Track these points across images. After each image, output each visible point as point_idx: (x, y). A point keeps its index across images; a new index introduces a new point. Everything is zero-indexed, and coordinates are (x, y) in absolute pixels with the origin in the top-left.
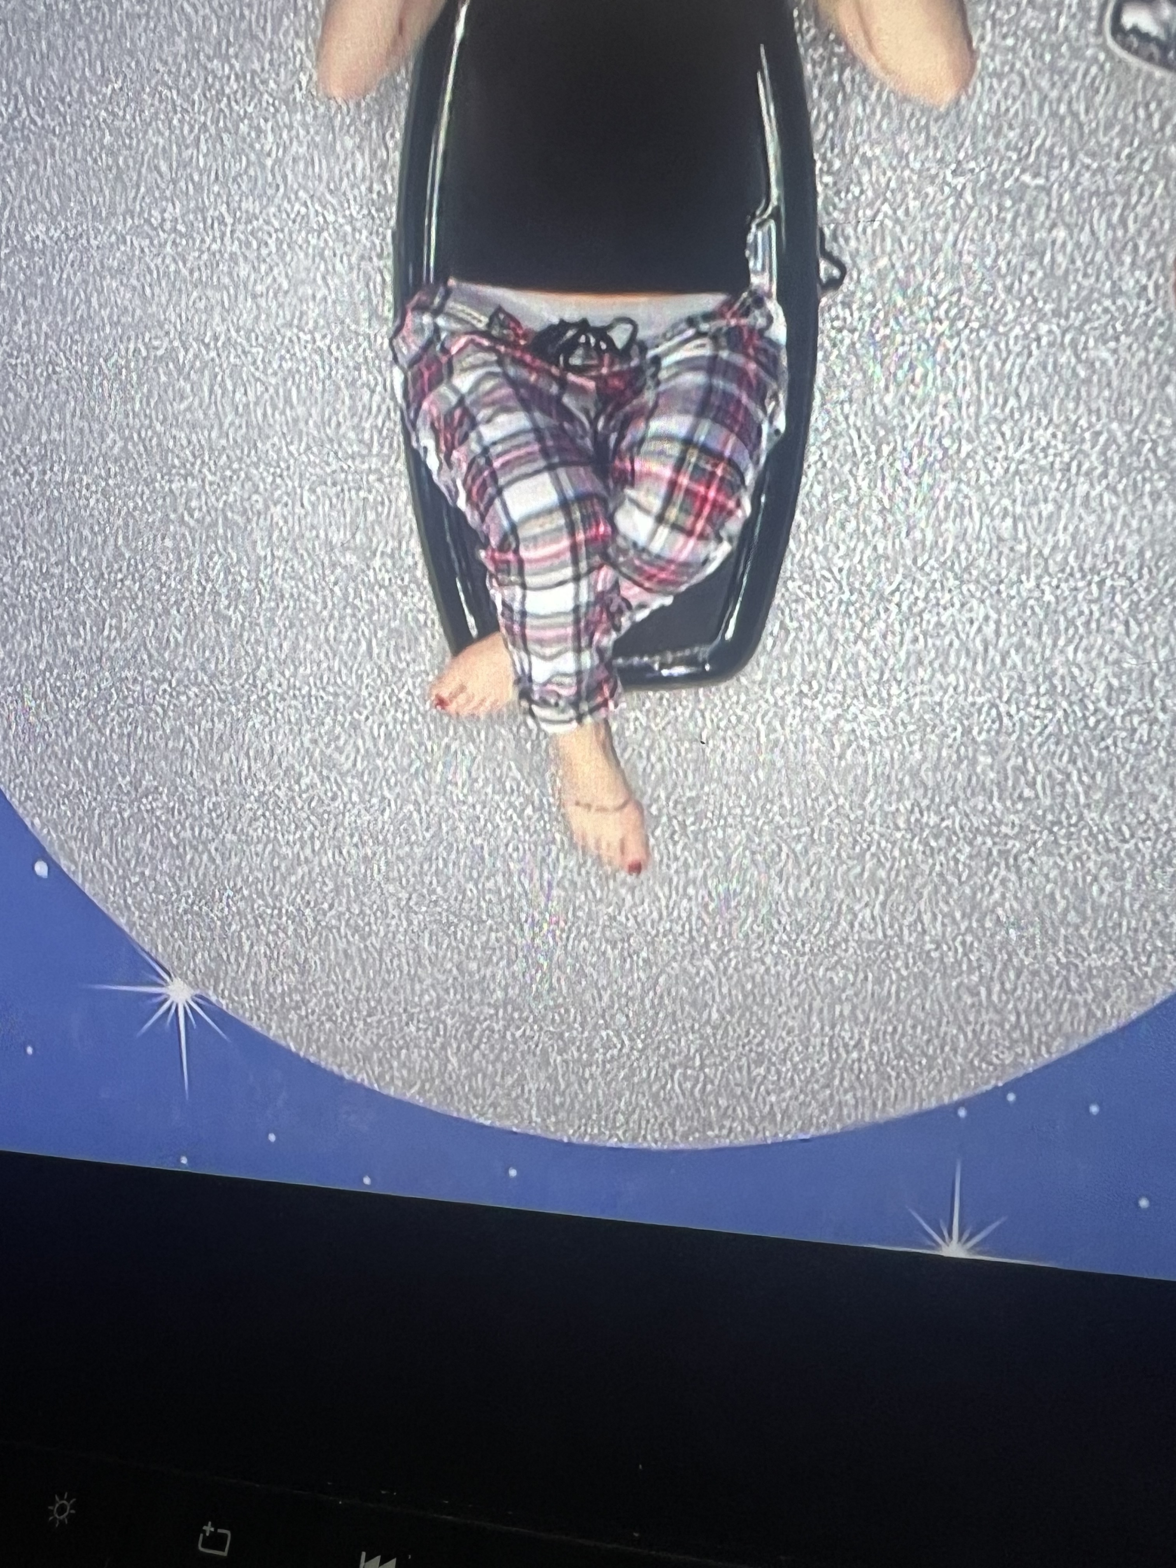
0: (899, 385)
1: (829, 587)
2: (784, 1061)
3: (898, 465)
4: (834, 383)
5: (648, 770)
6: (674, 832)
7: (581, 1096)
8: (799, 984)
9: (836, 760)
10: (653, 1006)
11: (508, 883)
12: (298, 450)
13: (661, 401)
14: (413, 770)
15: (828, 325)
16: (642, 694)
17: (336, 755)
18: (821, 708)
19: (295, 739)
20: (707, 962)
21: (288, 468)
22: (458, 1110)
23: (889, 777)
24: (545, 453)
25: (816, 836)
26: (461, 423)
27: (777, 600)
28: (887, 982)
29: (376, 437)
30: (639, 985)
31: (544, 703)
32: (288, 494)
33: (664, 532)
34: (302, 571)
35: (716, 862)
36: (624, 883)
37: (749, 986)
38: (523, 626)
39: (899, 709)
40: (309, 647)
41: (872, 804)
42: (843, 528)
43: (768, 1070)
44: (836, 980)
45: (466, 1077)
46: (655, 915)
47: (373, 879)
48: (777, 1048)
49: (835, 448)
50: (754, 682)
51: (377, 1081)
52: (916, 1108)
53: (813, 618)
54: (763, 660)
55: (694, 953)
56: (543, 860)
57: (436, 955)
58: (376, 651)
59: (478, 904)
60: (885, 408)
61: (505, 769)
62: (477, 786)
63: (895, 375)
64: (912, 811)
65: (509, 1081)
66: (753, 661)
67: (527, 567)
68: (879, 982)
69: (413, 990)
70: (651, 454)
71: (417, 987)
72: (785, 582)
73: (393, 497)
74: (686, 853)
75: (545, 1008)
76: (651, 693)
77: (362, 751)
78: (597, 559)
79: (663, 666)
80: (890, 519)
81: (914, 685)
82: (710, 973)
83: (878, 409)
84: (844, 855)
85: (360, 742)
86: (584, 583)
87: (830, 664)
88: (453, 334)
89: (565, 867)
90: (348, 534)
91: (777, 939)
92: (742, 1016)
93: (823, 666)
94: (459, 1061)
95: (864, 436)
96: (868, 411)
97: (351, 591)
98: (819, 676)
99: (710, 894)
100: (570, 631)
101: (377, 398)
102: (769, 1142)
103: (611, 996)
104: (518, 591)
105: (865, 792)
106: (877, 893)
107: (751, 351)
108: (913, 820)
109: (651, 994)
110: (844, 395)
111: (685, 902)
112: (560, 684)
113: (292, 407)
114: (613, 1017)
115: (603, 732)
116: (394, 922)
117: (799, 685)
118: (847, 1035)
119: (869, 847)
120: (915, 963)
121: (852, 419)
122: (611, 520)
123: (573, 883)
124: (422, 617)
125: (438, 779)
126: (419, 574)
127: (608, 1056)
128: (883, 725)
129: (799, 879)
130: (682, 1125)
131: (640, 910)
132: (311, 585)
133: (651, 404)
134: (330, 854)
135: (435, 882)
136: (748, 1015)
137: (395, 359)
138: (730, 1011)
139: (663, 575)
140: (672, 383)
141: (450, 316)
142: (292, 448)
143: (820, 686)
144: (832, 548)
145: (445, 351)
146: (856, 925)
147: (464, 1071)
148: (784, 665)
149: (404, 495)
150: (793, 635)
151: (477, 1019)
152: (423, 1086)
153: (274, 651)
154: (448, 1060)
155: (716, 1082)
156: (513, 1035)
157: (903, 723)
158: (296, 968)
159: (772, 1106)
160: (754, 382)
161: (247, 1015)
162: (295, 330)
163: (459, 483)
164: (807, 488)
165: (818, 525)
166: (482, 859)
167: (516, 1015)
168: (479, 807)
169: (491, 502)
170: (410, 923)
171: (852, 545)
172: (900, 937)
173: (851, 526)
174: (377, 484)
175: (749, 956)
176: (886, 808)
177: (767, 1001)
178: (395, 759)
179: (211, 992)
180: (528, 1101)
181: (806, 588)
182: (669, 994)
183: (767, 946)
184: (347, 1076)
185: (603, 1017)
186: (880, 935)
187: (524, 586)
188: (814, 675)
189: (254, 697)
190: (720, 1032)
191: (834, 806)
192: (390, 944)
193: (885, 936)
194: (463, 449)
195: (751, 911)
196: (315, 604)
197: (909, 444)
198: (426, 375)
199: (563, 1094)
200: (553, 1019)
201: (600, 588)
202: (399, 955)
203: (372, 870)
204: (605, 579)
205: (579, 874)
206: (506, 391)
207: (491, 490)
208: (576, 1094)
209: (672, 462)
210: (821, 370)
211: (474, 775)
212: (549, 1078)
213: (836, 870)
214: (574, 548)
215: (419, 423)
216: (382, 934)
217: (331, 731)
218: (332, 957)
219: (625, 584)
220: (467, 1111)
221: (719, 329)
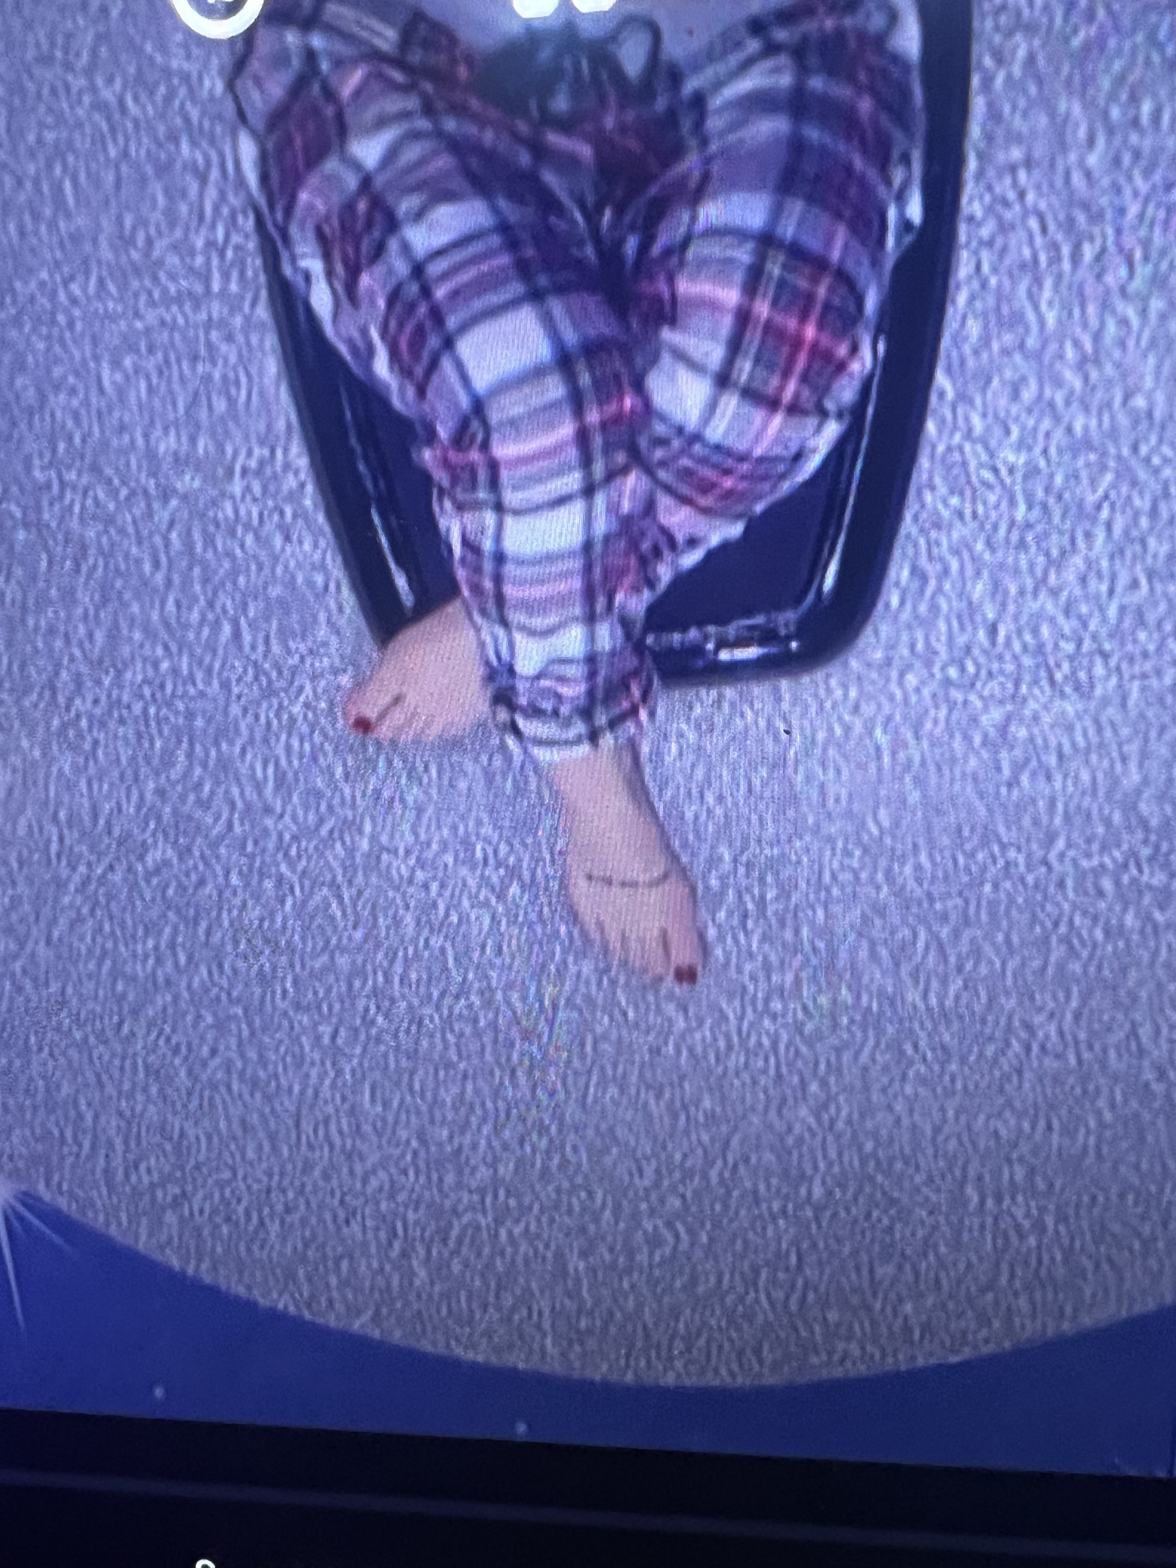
0: (1111, 131)
1: (992, 498)
2: (925, 1254)
3: (1109, 279)
4: (1000, 133)
5: (703, 817)
6: (745, 916)
7: (618, 1315)
8: (947, 1139)
9: (1004, 790)
10: (722, 1181)
11: (488, 1003)
12: (84, 290)
13: (715, 168)
14: (324, 831)
15: (989, 24)
16: (691, 694)
17: (198, 814)
18: (979, 704)
19: (129, 789)
20: (803, 1112)
21: (71, 325)
22: (434, 1343)
23: (1089, 816)
24: (523, 269)
25: (972, 910)
26: (369, 225)
27: (908, 525)
28: (1082, 1131)
29: (215, 262)
30: (700, 1152)
31: (535, 712)
32: (77, 374)
33: (730, 403)
34: (111, 506)
35: (814, 961)
36: (671, 996)
37: (869, 1146)
38: (498, 579)
39: (1105, 701)
40: (137, 636)
41: (1062, 856)
42: (1015, 395)
43: (900, 1267)
44: (1003, 1132)
45: (441, 1294)
46: (722, 1044)
47: (274, 1008)
48: (913, 1234)
49: (1004, 250)
50: (869, 665)
51: (309, 1306)
52: (1124, 1313)
53: (966, 556)
54: (885, 629)
55: (784, 1100)
56: (544, 966)
57: (384, 1121)
58: (247, 638)
59: (444, 1038)
60: (1088, 174)
61: (471, 824)
62: (429, 855)
63: (1106, 114)
64: (1125, 866)
65: (508, 1301)
66: (869, 630)
67: (504, 475)
68: (1068, 1132)
69: (352, 1172)
70: (703, 263)
71: (358, 1168)
72: (919, 493)
73: (254, 371)
74: (766, 947)
75: (558, 1190)
76: (703, 692)
77: (240, 804)
78: (621, 458)
79: (722, 644)
80: (1094, 375)
81: (1131, 660)
82: (810, 1129)
83: (1077, 179)
84: (1015, 939)
85: (235, 791)
86: (600, 500)
87: (993, 630)
88: (339, 63)
89: (579, 975)
90: (184, 439)
91: (911, 1074)
92: (860, 1190)
93: (982, 635)
94: (430, 1274)
95: (1052, 227)
96: (1059, 182)
97: (197, 535)
98: (976, 652)
99: (805, 1008)
100: (576, 584)
101: (211, 194)
102: (903, 1368)
103: (658, 1171)
104: (489, 518)
105: (1050, 839)
106: (1068, 997)
107: (862, 77)
108: (1125, 879)
109: (719, 1163)
110: (1016, 154)
111: (767, 1022)
112: (562, 679)
113: (68, 216)
114: (662, 1201)
115: (628, 760)
116: (314, 1073)
117: (943, 669)
118: (1019, 1213)
119: (1056, 924)
120: (1126, 1101)
121: (1030, 197)
122: (639, 386)
123: (589, 1000)
124: (319, 579)
125: (365, 844)
126: (308, 502)
127: (657, 1258)
128: (1078, 728)
129: (944, 982)
130: (771, 1350)
131: (698, 1036)
132: (131, 530)
133: (696, 175)
134: (204, 971)
135: (373, 1009)
136: (868, 1190)
137: (241, 115)
138: (842, 1186)
139: (728, 483)
140: (732, 138)
141: (331, 30)
142: (75, 288)
143: (978, 667)
144: (997, 431)
145: (329, 94)
146: (1035, 1048)
147: (437, 1288)
148: (920, 635)
149: (272, 366)
150: (932, 584)
151: (455, 1212)
152: (377, 1313)
153: (81, 645)
154: (413, 1274)
155: (822, 1289)
156: (510, 1233)
157: (1112, 724)
158: (168, 1147)
159: (906, 1319)
160: (870, 133)
161: (101, 1218)
162: (59, 70)
163: (375, 334)
164: (955, 325)
165: (972, 389)
166: (445, 969)
167: (512, 1202)
168: (434, 887)
169: (434, 364)
170: (339, 1073)
171: (1031, 422)
172: (1103, 1064)
173: (1028, 395)
174: (224, 347)
175: (868, 1100)
176: (1085, 863)
177: (899, 1166)
178: (294, 818)
179: (41, 1187)
180: (538, 1326)
181: (954, 501)
182: (747, 1160)
183: (897, 1085)
184: (262, 1302)
185: (647, 1198)
186: (1072, 1060)
187: (499, 508)
188: (968, 650)
189: (56, 722)
190: (828, 1214)
191: (1001, 863)
192: (312, 1107)
193: (1080, 1062)
194: (379, 269)
195: (871, 1033)
196: (138, 562)
197: (1129, 241)
198: (298, 142)
199: (591, 1313)
200: (570, 1205)
201: (626, 506)
202: (327, 1121)
203: (273, 993)
204: (634, 491)
205: (599, 984)
206: (444, 162)
207: (433, 341)
208: (611, 1314)
209: (739, 276)
210: (978, 105)
211: (423, 837)
212: (569, 1294)
213: (1004, 964)
214: (582, 437)
215: (294, 230)
216: (296, 1089)
217: (187, 774)
218: (222, 1125)
219: (664, 501)
220: (448, 1344)
221: (805, 39)
